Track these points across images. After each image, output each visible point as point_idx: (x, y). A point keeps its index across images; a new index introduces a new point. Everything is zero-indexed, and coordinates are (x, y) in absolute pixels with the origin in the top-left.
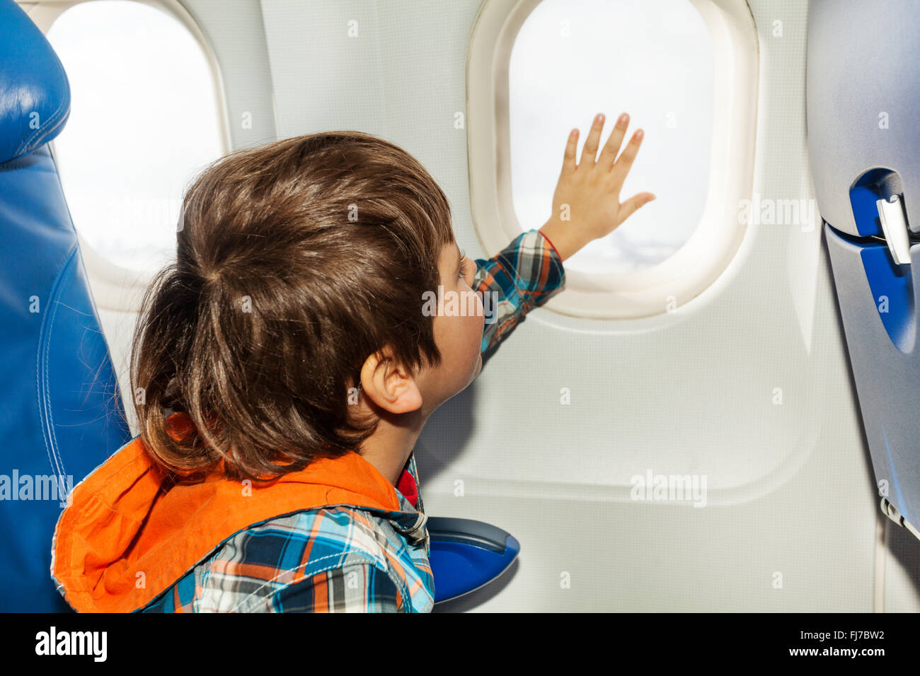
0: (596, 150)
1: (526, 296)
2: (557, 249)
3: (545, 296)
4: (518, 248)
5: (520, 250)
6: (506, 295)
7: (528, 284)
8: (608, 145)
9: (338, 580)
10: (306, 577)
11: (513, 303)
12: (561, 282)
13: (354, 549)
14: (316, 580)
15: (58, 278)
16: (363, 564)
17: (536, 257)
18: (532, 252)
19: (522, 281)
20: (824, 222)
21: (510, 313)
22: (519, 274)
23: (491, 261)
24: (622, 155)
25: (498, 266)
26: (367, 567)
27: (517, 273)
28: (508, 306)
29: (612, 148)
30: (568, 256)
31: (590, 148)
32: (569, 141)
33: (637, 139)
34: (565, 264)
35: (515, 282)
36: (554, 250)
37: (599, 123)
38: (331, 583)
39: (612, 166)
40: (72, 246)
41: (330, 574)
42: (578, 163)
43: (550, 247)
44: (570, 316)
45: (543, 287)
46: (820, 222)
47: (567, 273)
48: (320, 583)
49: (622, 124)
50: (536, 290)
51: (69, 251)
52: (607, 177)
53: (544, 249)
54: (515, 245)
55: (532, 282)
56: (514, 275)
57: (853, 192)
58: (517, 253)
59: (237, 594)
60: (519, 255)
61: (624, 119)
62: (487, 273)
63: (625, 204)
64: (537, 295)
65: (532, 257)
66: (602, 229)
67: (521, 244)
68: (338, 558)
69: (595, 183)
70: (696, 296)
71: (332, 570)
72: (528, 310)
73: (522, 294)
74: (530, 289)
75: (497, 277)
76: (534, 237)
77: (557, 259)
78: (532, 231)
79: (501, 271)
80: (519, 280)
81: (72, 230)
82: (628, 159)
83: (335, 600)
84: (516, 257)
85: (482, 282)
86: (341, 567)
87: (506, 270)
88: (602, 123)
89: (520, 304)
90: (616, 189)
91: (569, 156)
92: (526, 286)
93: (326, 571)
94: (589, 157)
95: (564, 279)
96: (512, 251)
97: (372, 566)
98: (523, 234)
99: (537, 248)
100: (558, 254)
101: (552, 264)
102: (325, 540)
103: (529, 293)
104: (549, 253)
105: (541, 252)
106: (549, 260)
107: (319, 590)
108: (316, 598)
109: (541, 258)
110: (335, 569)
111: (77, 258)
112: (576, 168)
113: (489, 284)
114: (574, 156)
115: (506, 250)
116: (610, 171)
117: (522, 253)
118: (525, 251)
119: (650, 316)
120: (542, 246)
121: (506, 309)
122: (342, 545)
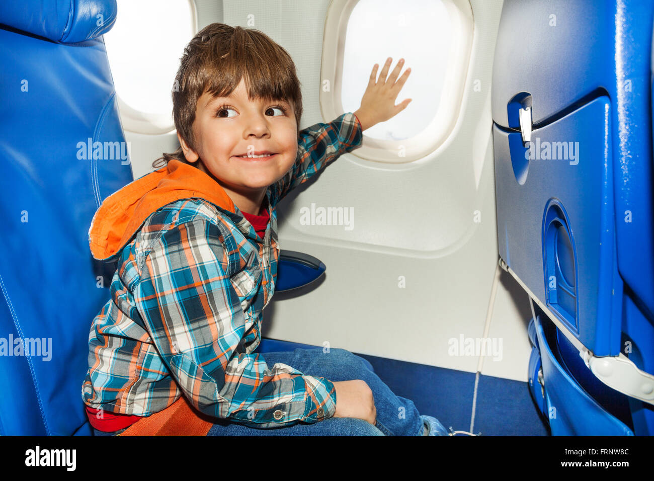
0: (386, 76)
1: (342, 145)
2: (362, 124)
3: (351, 148)
4: (342, 120)
5: (343, 121)
6: (333, 143)
7: (344, 139)
8: (392, 74)
9: (191, 227)
10: (175, 226)
11: (335, 147)
12: (360, 142)
13: (200, 213)
14: (180, 228)
15: (104, 108)
16: (203, 220)
17: (351, 126)
18: (349, 123)
19: (341, 137)
20: (494, 122)
21: (333, 152)
22: (341, 132)
23: (327, 124)
24: (399, 79)
25: (331, 128)
26: (205, 221)
27: (340, 132)
28: (332, 148)
29: (394, 76)
30: (366, 128)
31: (383, 75)
32: (373, 70)
33: (408, 72)
34: (364, 133)
35: (338, 137)
36: (359, 124)
37: (389, 62)
38: (188, 228)
39: (394, 84)
40: (112, 93)
41: (186, 225)
42: (376, 82)
43: (358, 122)
44: (363, 159)
45: (351, 142)
46: (492, 122)
47: (364, 138)
48: (182, 229)
49: (401, 64)
50: (348, 143)
51: (110, 95)
52: (390, 91)
53: (355, 123)
54: (340, 118)
55: (346, 139)
56: (338, 133)
57: (509, 105)
58: (341, 123)
59: (150, 240)
60: (342, 124)
61: (401, 62)
62: (324, 130)
63: (398, 106)
64: (348, 146)
65: (348, 126)
66: (385, 117)
67: (344, 118)
68: (191, 218)
69: (384, 93)
70: (426, 155)
71: (187, 222)
72: (342, 154)
73: (341, 144)
74: (344, 142)
75: (329, 133)
76: (351, 116)
77: (360, 129)
78: (350, 113)
79: (332, 130)
80: (340, 136)
81: (112, 84)
82: (402, 82)
83: (190, 236)
84: (340, 124)
85: (321, 134)
86: (192, 221)
87: (334, 130)
88: (391, 62)
89: (339, 148)
90: (393, 98)
91: (372, 78)
92: (343, 140)
93: (185, 223)
94: (382, 79)
95: (362, 140)
96: (338, 121)
97: (208, 222)
98: (345, 114)
99: (351, 122)
100: (361, 127)
101: (358, 132)
102: (186, 210)
103: (344, 144)
104: (357, 125)
105: (353, 124)
106: (356, 129)
107: (183, 232)
108: (182, 237)
109: (353, 127)
110: (190, 222)
111: (114, 99)
112: (375, 84)
113: (325, 135)
114: (375, 78)
115: (335, 120)
116: (392, 88)
117: (344, 123)
118: (345, 122)
119: (403, 163)
120: (354, 121)
121: (331, 150)
122: (194, 212)
